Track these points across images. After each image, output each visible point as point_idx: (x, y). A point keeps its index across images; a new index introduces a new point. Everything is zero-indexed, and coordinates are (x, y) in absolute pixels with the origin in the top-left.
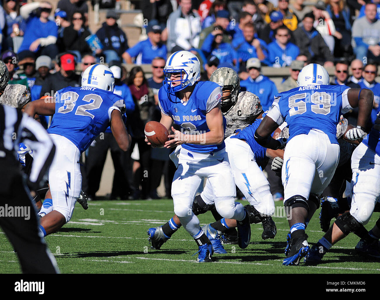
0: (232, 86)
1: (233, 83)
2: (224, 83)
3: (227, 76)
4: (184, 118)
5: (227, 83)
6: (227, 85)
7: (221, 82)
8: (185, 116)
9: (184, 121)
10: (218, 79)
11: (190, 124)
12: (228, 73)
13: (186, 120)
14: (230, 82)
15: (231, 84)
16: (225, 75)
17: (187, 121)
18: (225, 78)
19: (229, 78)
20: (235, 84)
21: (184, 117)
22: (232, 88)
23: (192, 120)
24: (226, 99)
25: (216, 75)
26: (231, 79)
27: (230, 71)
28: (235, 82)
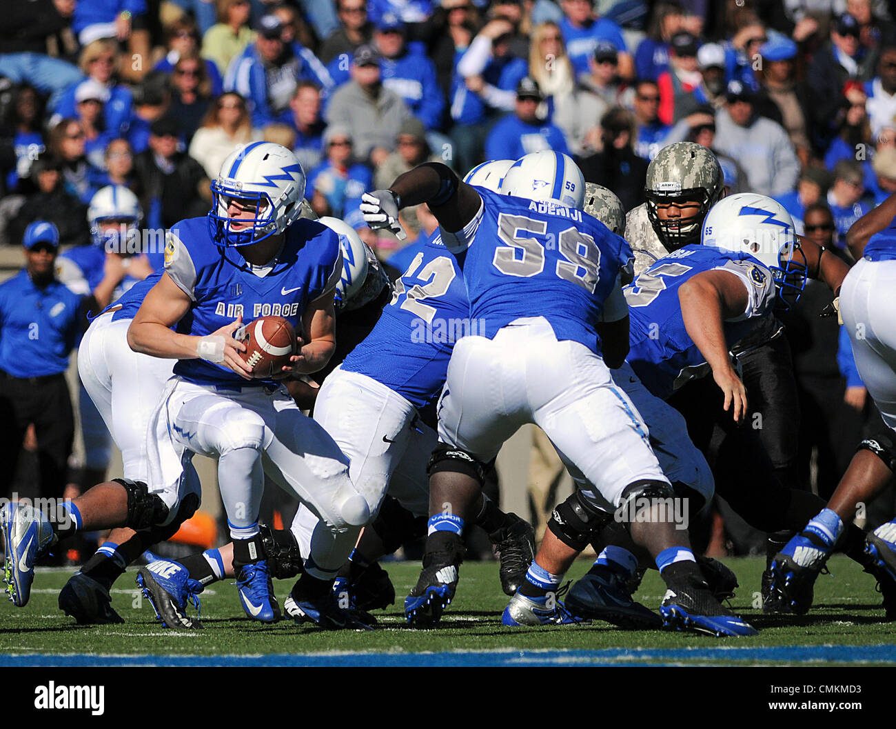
0: (703, 190)
1: (704, 182)
2: (682, 183)
3: (691, 164)
5: (689, 184)
6: (691, 187)
7: (674, 180)
10: (668, 174)
12: (693, 156)
14: (698, 180)
15: (699, 186)
16: (686, 163)
18: (686, 171)
19: (696, 169)
20: (711, 186)
22: (703, 195)
24: (687, 225)
25: (663, 163)
26: (701, 171)
27: (698, 152)
28: (710, 180)
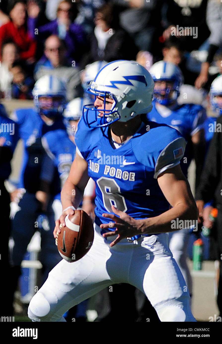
4: (107, 170)
8: (109, 167)
9: (105, 173)
11: (112, 181)
13: (108, 173)
17: (111, 175)
21: (107, 168)
23: (118, 177)
